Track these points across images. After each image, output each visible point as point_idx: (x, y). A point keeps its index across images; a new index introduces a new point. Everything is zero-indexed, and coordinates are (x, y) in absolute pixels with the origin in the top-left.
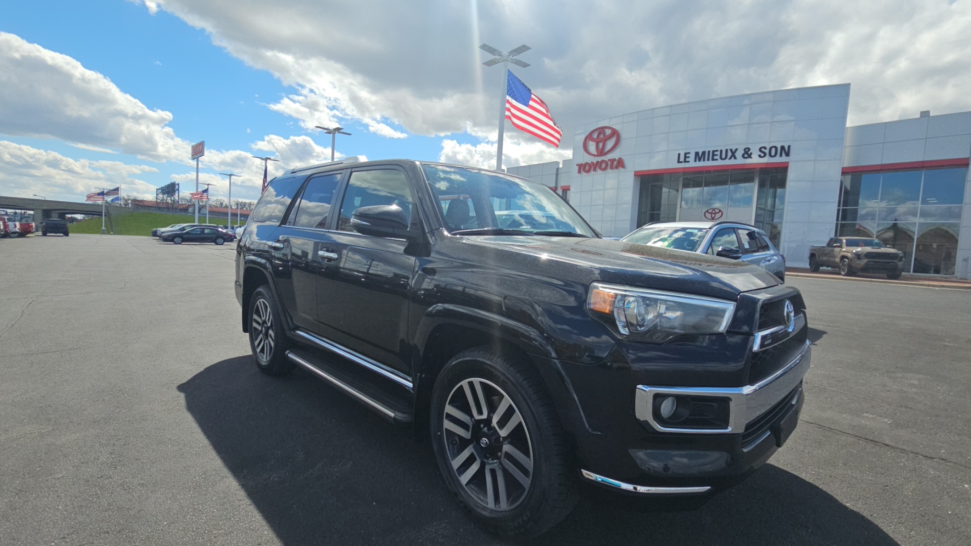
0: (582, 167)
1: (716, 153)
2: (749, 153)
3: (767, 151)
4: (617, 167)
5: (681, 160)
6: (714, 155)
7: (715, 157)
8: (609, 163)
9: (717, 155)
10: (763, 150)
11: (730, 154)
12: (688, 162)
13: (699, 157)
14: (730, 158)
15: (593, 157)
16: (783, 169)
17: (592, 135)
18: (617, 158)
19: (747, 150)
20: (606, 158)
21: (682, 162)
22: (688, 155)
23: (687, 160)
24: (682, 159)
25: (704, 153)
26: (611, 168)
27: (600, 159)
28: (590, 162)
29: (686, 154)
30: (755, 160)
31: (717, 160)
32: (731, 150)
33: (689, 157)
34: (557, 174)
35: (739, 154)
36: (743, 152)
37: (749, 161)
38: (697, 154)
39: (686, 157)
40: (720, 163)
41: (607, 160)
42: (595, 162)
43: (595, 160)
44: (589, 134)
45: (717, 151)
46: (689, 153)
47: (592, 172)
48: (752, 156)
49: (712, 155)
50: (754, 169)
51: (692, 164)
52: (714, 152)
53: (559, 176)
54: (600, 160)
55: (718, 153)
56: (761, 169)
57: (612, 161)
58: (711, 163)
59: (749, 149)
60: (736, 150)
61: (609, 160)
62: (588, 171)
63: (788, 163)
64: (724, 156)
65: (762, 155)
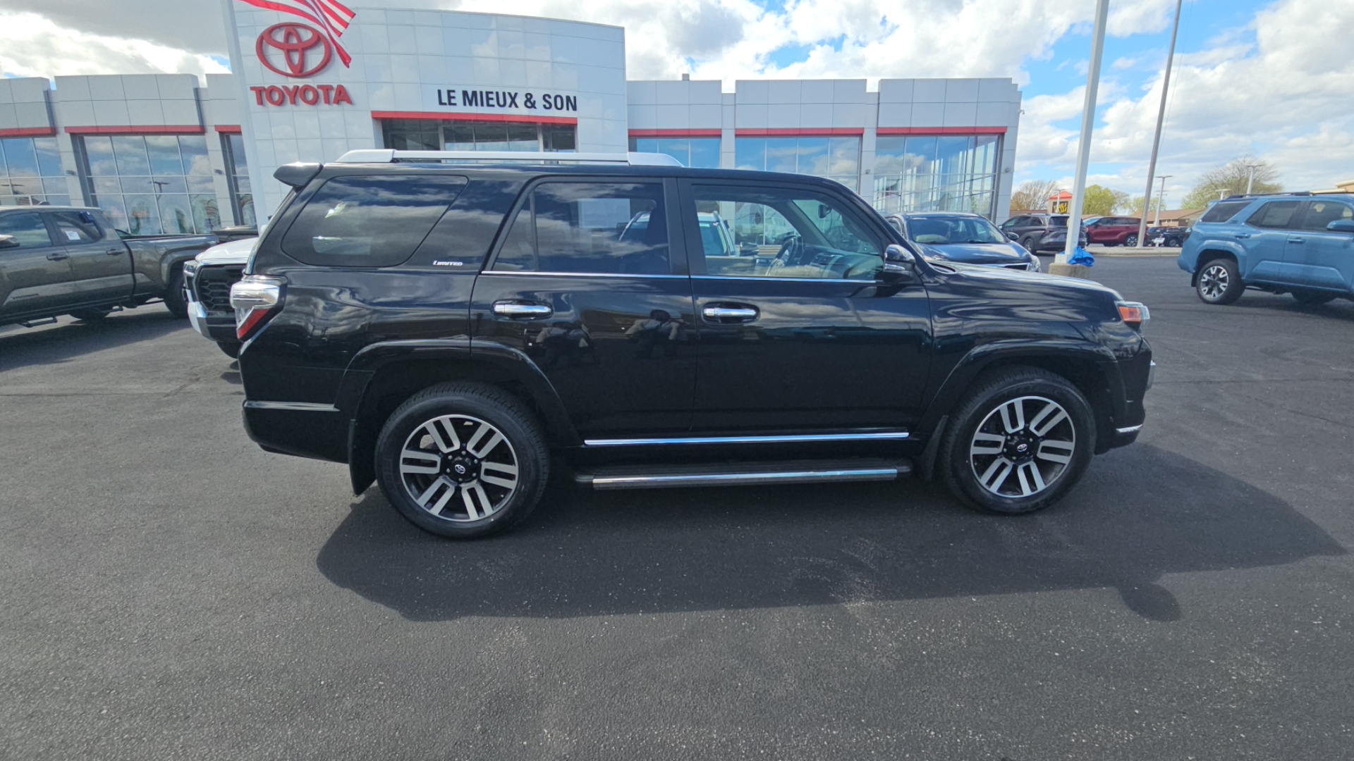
0: (264, 94)
1: (490, 96)
2: (532, 100)
3: (552, 101)
4: (337, 101)
5: (443, 101)
6: (488, 99)
7: (491, 102)
8: (321, 92)
9: (492, 99)
10: (547, 98)
11: (509, 100)
12: (455, 104)
13: (469, 98)
14: (510, 106)
15: (285, 77)
16: (571, 127)
17: (273, 34)
18: (335, 86)
19: (529, 96)
20: (313, 82)
21: (445, 104)
22: (452, 94)
23: (453, 101)
24: (445, 99)
25: (474, 93)
26: (327, 101)
27: (301, 83)
28: (279, 86)
29: (449, 92)
30: (540, 112)
31: (493, 106)
32: (510, 94)
33: (454, 97)
34: (198, 101)
35: (520, 100)
36: (525, 99)
37: (532, 112)
38: (465, 93)
39: (450, 98)
40: (497, 111)
41: (315, 86)
42: (291, 87)
43: (292, 83)
44: (264, 32)
45: (492, 93)
46: (454, 91)
47: (288, 105)
48: (536, 105)
49: (486, 98)
50: (535, 123)
51: (460, 108)
52: (488, 93)
53: (205, 105)
54: (301, 86)
55: (494, 96)
56: (544, 124)
57: (327, 89)
58: (485, 110)
59: (531, 96)
60: (516, 94)
61: (320, 87)
62: (281, 103)
63: (576, 119)
64: (502, 103)
65: (548, 106)
